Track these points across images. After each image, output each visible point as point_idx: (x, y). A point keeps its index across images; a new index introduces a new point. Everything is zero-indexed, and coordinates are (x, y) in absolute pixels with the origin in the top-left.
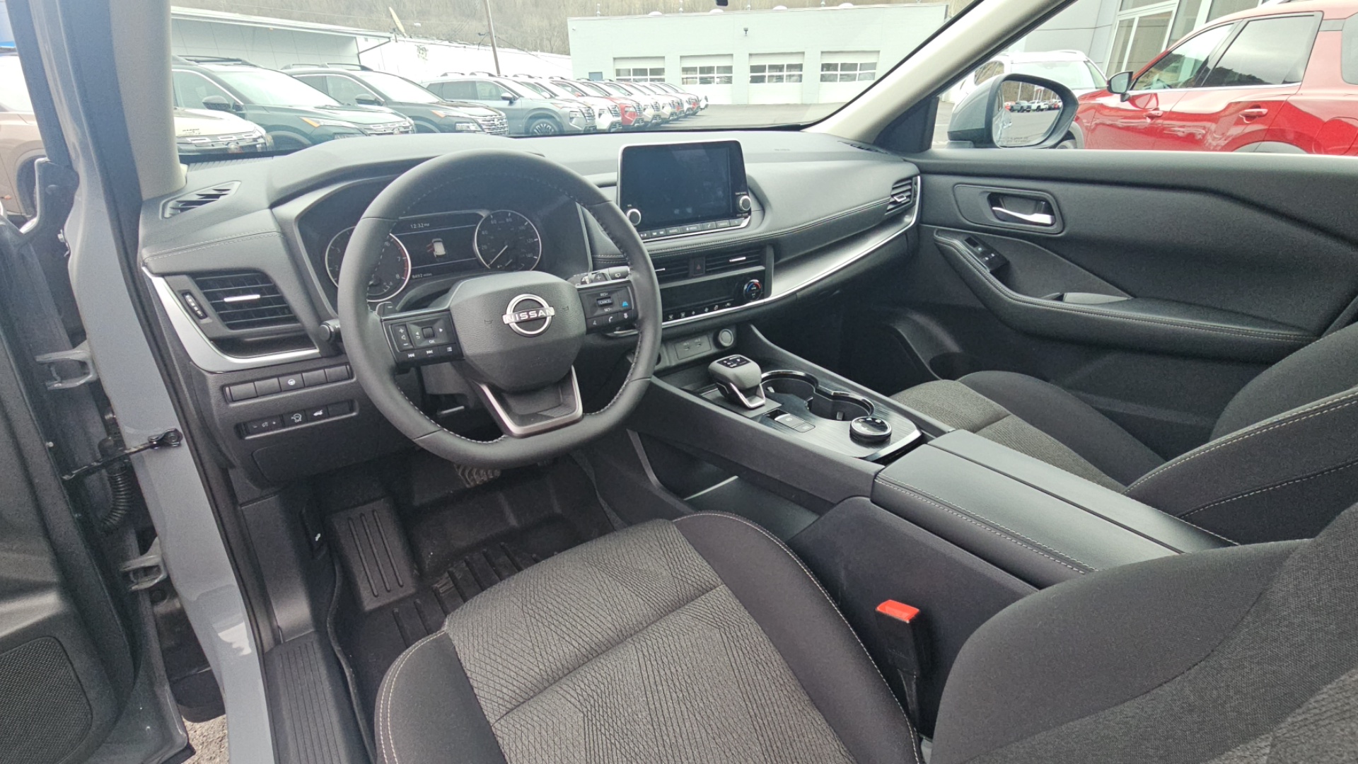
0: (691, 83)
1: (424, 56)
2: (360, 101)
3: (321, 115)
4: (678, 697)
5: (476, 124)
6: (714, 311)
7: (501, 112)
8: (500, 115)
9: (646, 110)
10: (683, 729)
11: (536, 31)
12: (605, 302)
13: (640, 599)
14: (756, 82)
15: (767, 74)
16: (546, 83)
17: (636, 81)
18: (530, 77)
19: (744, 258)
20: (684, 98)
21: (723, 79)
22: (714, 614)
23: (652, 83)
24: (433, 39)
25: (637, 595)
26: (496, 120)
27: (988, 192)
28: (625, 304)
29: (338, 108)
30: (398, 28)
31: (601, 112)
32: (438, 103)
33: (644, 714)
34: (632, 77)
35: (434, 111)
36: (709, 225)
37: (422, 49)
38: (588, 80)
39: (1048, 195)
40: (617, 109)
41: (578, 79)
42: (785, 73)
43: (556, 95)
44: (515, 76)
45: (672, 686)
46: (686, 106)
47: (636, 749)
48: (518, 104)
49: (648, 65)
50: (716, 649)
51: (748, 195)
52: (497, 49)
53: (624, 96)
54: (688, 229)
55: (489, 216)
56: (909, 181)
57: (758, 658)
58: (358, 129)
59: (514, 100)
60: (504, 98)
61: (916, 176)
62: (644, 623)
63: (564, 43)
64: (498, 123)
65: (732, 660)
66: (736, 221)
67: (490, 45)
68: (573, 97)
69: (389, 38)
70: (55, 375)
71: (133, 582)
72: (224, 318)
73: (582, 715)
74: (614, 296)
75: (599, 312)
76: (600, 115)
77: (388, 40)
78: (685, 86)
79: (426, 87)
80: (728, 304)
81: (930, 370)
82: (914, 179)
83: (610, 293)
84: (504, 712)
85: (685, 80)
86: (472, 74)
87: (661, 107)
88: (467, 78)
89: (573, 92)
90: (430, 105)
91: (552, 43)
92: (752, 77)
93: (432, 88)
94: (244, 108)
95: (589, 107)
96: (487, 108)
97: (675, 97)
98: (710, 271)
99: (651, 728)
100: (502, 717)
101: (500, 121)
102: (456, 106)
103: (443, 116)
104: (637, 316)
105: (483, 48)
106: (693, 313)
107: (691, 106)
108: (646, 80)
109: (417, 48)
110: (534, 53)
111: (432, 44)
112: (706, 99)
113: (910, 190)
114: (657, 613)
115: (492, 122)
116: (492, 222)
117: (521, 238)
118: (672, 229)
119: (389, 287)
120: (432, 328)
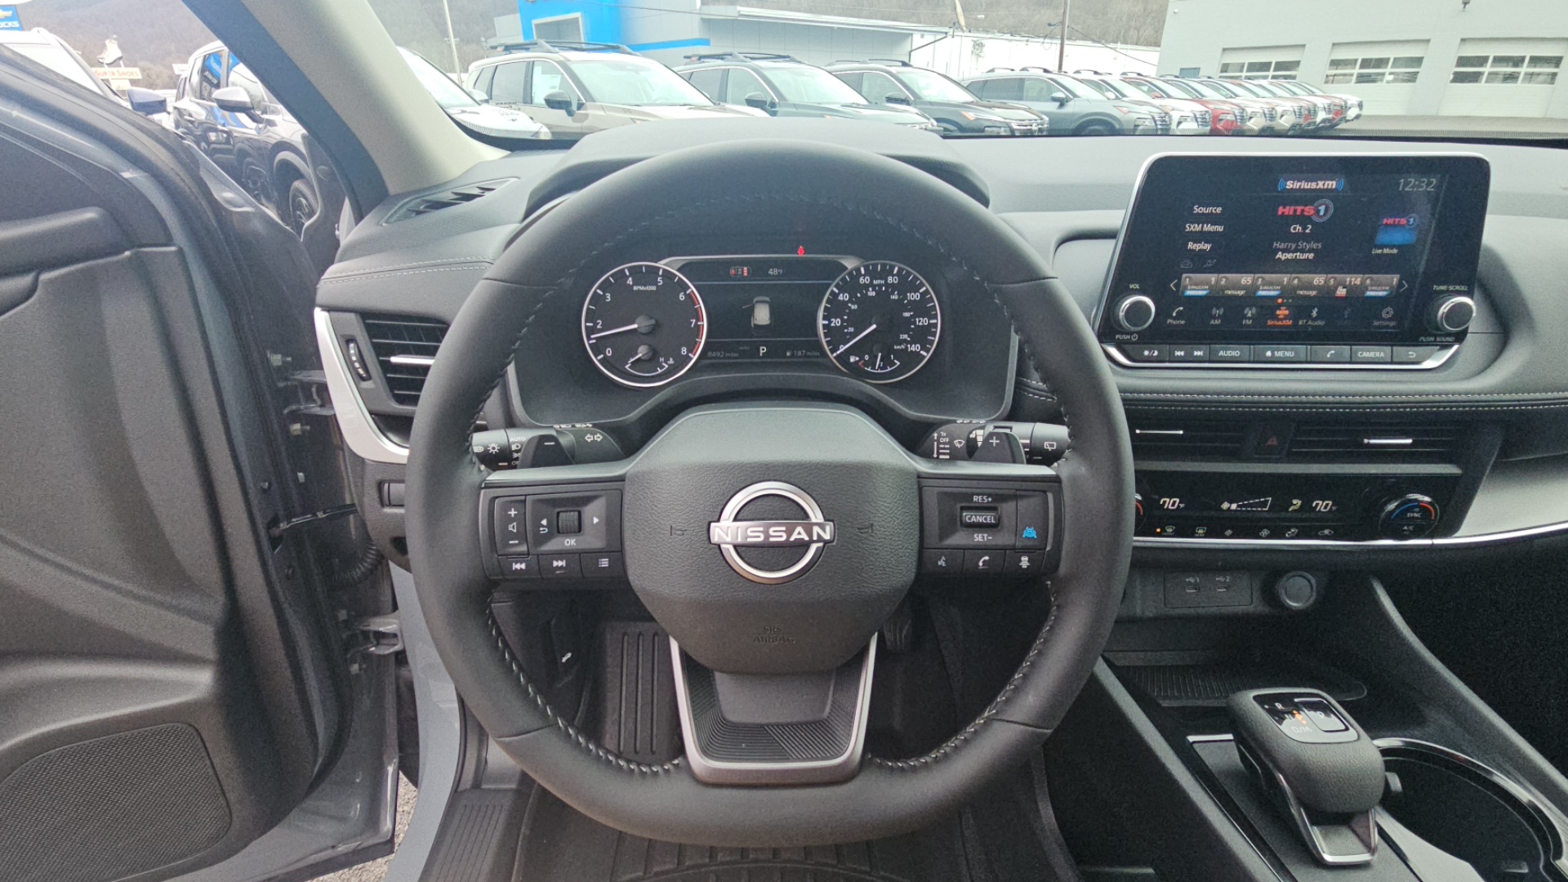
0: (1339, 82)
1: (978, 52)
2: (890, 100)
3: (846, 113)
5: (1007, 129)
6: (1284, 538)
8: (1042, 119)
9: (1252, 120)
11: (1124, 19)
12: (979, 518)
14: (1462, 81)
15: (1487, 69)
16: (1115, 80)
17: (1249, 79)
18: (1096, 73)
19: (1409, 441)
20: (1321, 102)
21: (1401, 77)
23: (1273, 81)
24: (994, 33)
26: (1034, 125)
28: (1030, 533)
29: (865, 107)
30: (958, 22)
31: (1182, 120)
32: (972, 103)
34: (1244, 74)
35: (964, 113)
36: (1331, 351)
37: (978, 45)
38: (1176, 77)
40: (1207, 116)
41: (1162, 76)
42: (1524, 69)
43: (1124, 96)
44: (1078, 72)
46: (1321, 116)
48: (1070, 108)
49: (1274, 58)
51: (1469, 294)
52: (1066, 42)
53: (1224, 99)
54: (1269, 354)
55: (858, 270)
59: (1067, 102)
60: (1054, 100)
63: (1157, 32)
64: (1036, 129)
66: (1412, 353)
67: (1059, 37)
68: (1150, 100)
69: (946, 33)
70: (315, 396)
71: (372, 643)
72: (392, 384)
74: (1007, 508)
75: (958, 539)
77: (944, 35)
78: (1330, 85)
79: (965, 86)
80: (1326, 532)
83: (1000, 498)
85: (1331, 78)
86: (1023, 69)
87: (1279, 115)
88: (1017, 74)
89: (1149, 92)
90: (965, 105)
91: (1141, 32)
92: (1456, 74)
93: (971, 88)
94: (778, 106)
95: (1166, 113)
96: (1029, 110)
97: (1306, 100)
98: (1299, 454)
101: (1040, 126)
102: (990, 107)
103: (972, 119)
104: (1057, 566)
105: (1049, 41)
106: (1229, 532)
107: (1330, 116)
108: (1265, 77)
109: (973, 43)
110: (1112, 45)
111: (991, 38)
112: (1360, 106)
115: (1028, 127)
116: (862, 280)
117: (907, 314)
118: (1226, 350)
119: (667, 366)
120: (580, 513)
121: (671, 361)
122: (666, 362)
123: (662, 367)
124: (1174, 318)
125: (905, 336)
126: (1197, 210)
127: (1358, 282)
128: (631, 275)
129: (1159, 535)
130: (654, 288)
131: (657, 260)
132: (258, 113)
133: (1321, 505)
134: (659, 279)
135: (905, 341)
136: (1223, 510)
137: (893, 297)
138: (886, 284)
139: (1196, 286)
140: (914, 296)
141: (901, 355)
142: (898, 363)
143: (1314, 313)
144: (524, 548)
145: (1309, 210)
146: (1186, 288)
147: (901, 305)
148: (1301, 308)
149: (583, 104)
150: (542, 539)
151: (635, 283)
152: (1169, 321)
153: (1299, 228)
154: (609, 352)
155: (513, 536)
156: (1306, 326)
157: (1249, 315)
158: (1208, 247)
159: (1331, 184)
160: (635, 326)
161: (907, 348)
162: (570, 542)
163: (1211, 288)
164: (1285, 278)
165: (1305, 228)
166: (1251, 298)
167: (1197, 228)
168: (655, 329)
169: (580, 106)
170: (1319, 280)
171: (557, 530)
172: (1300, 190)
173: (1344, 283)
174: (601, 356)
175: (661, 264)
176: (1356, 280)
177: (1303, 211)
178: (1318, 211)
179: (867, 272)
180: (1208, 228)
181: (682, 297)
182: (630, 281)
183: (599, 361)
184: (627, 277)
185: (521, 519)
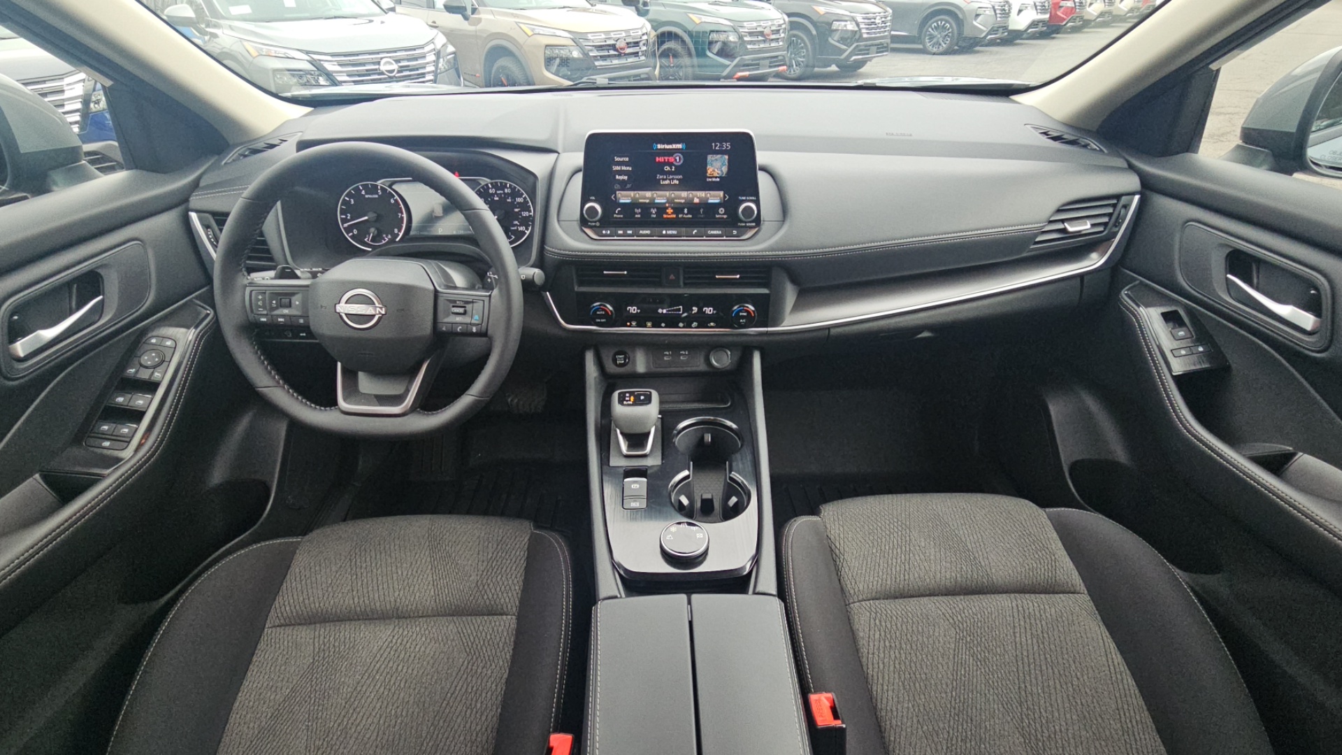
4: (383, 693)
5: (854, 23)
6: (694, 328)
7: (888, 9)
10: (364, 722)
13: (433, 590)
19: (738, 276)
22: (476, 639)
25: (433, 585)
26: (878, 18)
27: (1231, 247)
31: (1023, 8)
33: (349, 689)
36: (696, 231)
39: (1323, 279)
45: (387, 680)
47: (320, 714)
50: (449, 671)
54: (664, 232)
55: (487, 185)
56: (1115, 201)
57: (474, 703)
58: (732, 27)
61: (1133, 194)
62: (420, 612)
64: (880, 21)
65: (453, 689)
66: (736, 231)
73: (312, 661)
75: (450, 319)
76: (1020, 11)
80: (712, 324)
81: (1067, 475)
82: (1124, 200)
83: (467, 303)
84: (277, 624)
98: (689, 284)
99: (344, 704)
100: (274, 626)
103: (822, 13)
106: (664, 325)
113: (1110, 215)
114: (437, 609)
115: (873, 20)
116: (490, 191)
117: (516, 210)
118: (643, 230)
119: (387, 239)
120: (290, 300)
121: (389, 237)
122: (387, 237)
123: (385, 240)
124: (617, 214)
125: (516, 222)
126: (617, 159)
127: (703, 195)
128: (363, 189)
129: (630, 326)
130: (376, 196)
131: (376, 181)
132: (203, 26)
133: (709, 310)
134: (379, 191)
135: (516, 225)
136: (659, 313)
137: (508, 200)
138: (504, 193)
139: (625, 197)
140: (520, 200)
141: (515, 232)
142: (514, 237)
143: (686, 211)
144: (265, 312)
145: (671, 159)
146: (619, 199)
147: (513, 205)
148: (678, 209)
149: (476, 9)
150: (273, 309)
151: (367, 193)
152: (615, 216)
153: (669, 168)
154: (355, 232)
155: (260, 307)
156: (683, 218)
157: (654, 212)
158: (626, 178)
159: (679, 146)
160: (366, 218)
161: (518, 229)
162: (286, 311)
163: (632, 199)
164: (667, 193)
165: (671, 168)
166: (652, 204)
167: (618, 168)
168: (379, 218)
169: (474, 11)
170: (684, 194)
171: (281, 306)
172: (664, 149)
173: (697, 196)
174: (351, 234)
175: (379, 183)
176: (702, 194)
177: (668, 160)
178: (676, 160)
179: (493, 187)
180: (624, 168)
181: (392, 201)
182: (363, 192)
183: (350, 237)
184: (361, 191)
185: (264, 300)
